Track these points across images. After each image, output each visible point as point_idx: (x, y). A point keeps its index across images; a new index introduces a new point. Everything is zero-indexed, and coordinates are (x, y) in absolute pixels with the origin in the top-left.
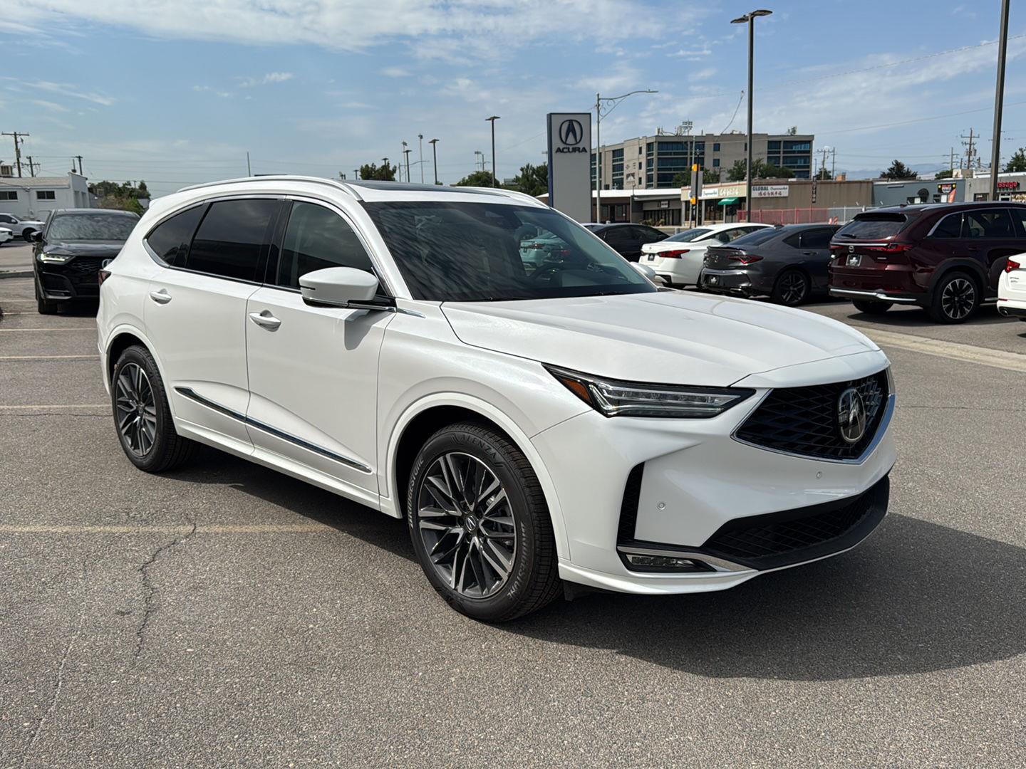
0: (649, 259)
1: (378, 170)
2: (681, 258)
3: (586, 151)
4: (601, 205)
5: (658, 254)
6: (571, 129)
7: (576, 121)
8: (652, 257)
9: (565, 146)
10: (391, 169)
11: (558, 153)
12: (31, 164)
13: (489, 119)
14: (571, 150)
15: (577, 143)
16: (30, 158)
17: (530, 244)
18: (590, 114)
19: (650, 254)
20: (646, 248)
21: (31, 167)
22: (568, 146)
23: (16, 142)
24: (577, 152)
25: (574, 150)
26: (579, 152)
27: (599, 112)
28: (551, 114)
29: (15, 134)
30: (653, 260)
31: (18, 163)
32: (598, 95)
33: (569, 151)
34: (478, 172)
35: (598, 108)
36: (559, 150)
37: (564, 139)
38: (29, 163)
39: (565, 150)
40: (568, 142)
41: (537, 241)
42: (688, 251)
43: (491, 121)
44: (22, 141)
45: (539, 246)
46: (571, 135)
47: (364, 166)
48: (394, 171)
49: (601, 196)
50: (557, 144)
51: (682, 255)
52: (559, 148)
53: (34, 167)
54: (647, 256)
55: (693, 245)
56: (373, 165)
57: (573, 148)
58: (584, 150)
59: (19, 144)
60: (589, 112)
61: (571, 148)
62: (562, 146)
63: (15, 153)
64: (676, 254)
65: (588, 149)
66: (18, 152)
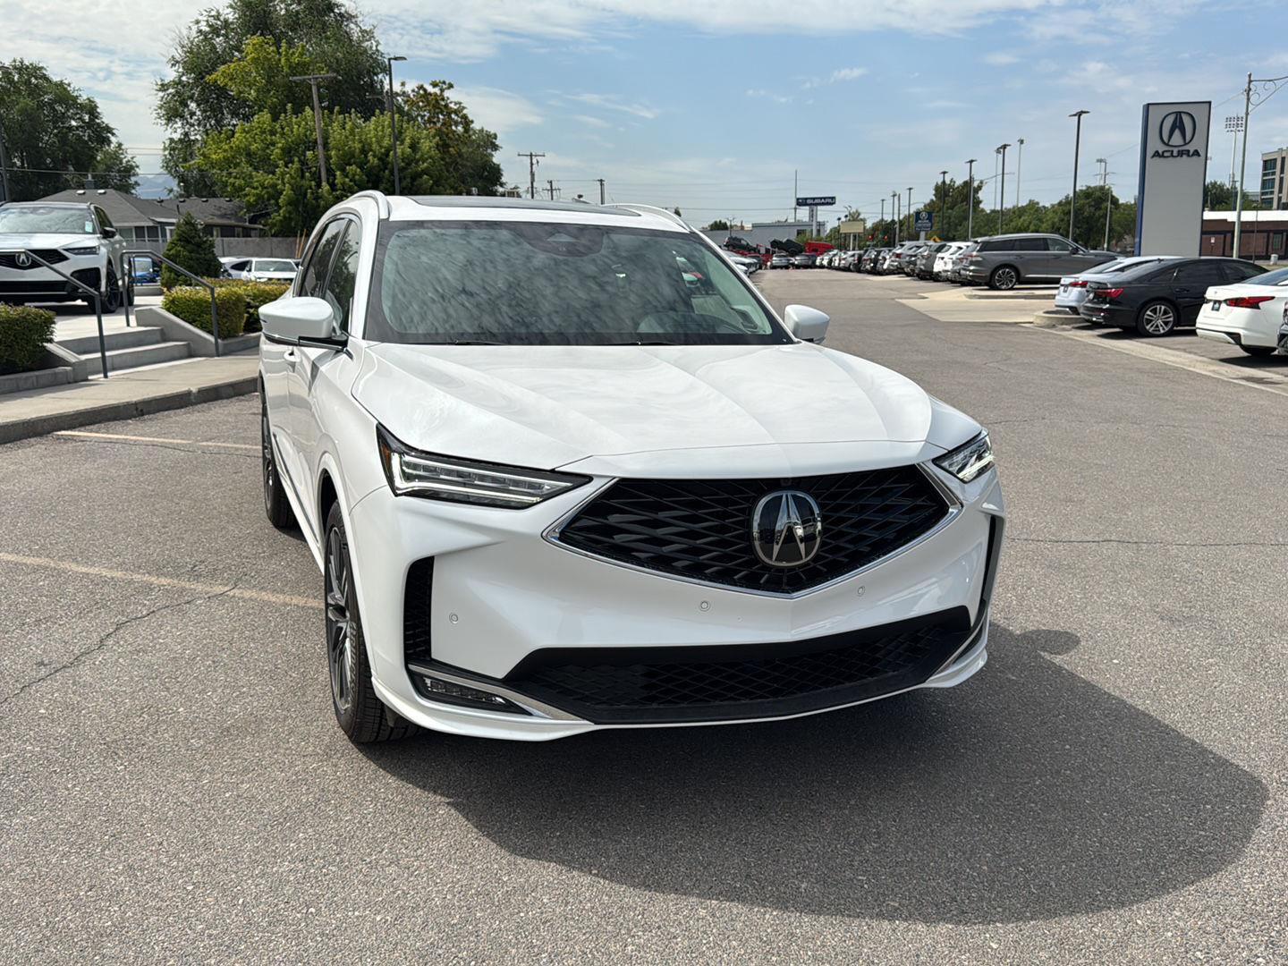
0: (1213, 309)
1: (958, 187)
2: (1259, 308)
3: (1199, 155)
4: (1241, 232)
5: (1225, 301)
6: (1178, 125)
7: (1185, 113)
8: (1217, 305)
9: (1167, 148)
10: (976, 184)
11: (1155, 158)
12: (552, 190)
13: (1075, 115)
14: (1175, 154)
15: (1186, 144)
16: (551, 182)
17: (1073, 280)
18: (1210, 103)
19: (1215, 302)
20: (1213, 293)
21: (552, 192)
22: (1171, 149)
23: (532, 164)
24: (1185, 156)
25: (1181, 154)
26: (1189, 156)
27: (1248, 99)
28: (1149, 104)
29: (531, 155)
30: (1218, 310)
31: (532, 187)
32: (1250, 76)
33: (1172, 156)
34: (1089, 187)
35: (1248, 94)
36: (1157, 154)
37: (1165, 138)
38: (549, 188)
39: (1166, 154)
40: (1170, 143)
41: (1083, 277)
42: (1273, 298)
43: (1077, 118)
44: (538, 162)
45: (1084, 284)
46: (1177, 133)
47: (940, 183)
48: (980, 188)
49: (1243, 219)
50: (1155, 145)
51: (1260, 304)
52: (1157, 152)
53: (554, 192)
54: (1211, 304)
55: (1282, 291)
56: (951, 181)
57: (1179, 151)
58: (1196, 153)
59: (534, 166)
60: (1208, 100)
61: (1175, 151)
62: (1161, 148)
63: (529, 177)
64: (1253, 303)
65: (1202, 153)
66: (532, 174)
